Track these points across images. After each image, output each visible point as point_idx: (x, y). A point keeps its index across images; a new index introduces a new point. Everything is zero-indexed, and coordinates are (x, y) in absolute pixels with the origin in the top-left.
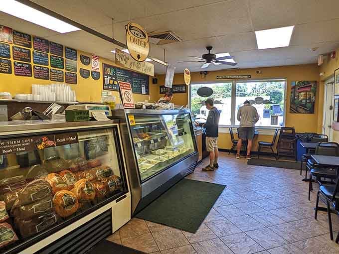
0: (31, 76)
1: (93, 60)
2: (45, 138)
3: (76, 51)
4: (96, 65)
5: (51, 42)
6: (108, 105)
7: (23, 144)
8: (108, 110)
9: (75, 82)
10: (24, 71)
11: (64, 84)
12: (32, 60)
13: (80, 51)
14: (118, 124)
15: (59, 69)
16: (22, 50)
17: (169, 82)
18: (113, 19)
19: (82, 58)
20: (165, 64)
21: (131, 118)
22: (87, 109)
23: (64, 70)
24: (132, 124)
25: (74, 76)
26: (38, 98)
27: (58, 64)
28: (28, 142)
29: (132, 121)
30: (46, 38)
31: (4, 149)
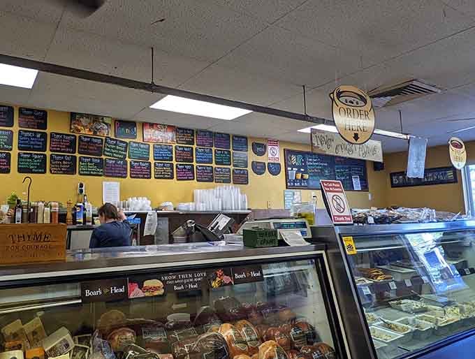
0: (193, 179)
1: (269, 148)
2: (220, 272)
3: (246, 138)
4: (275, 154)
5: (215, 133)
6: (303, 220)
7: (196, 279)
8: (306, 227)
9: (246, 182)
10: (186, 174)
11: (231, 185)
12: (194, 159)
13: (251, 138)
14: (323, 252)
15: (225, 166)
16: (186, 149)
17: (416, 167)
18: (304, 86)
19: (255, 146)
20: (405, 137)
21: (348, 241)
22: (273, 227)
23: (232, 167)
24: (352, 253)
25: (244, 174)
26: (201, 208)
27: (224, 159)
28: (201, 276)
29: (350, 246)
30: (211, 130)
31: (175, 284)
